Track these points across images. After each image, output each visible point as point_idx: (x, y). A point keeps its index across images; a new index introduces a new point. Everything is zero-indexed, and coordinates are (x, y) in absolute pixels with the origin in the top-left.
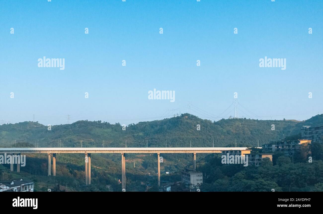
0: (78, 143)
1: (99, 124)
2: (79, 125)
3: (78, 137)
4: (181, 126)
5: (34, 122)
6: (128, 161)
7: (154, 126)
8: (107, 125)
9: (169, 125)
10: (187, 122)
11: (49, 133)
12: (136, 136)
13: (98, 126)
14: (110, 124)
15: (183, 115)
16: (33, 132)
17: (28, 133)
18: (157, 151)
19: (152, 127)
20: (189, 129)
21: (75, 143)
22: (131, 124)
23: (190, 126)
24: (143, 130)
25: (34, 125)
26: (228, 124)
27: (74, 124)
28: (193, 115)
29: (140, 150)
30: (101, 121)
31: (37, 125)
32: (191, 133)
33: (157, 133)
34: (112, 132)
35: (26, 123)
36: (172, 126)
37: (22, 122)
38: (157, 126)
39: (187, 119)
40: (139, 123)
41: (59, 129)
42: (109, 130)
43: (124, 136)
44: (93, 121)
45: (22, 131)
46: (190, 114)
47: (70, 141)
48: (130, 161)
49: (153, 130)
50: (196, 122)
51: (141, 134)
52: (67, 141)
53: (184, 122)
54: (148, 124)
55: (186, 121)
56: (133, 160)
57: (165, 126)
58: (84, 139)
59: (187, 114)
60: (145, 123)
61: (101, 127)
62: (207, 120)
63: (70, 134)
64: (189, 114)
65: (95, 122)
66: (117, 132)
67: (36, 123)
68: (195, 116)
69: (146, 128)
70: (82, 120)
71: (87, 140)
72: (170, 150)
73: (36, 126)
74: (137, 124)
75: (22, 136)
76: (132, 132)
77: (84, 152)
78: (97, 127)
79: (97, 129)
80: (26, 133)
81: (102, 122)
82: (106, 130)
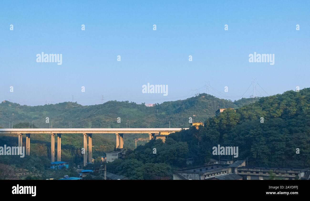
0: (104, 122)
1: (126, 105)
2: (108, 105)
3: (106, 116)
4: (197, 106)
5: (72, 102)
6: (141, 139)
7: (176, 106)
8: (134, 105)
9: (187, 105)
10: (203, 102)
11: (85, 113)
12: (159, 115)
13: (125, 105)
14: (137, 104)
15: (201, 95)
16: (70, 112)
17: (66, 113)
18: (115, 131)
19: (174, 107)
20: (203, 109)
21: (101, 123)
22: (156, 104)
23: (206, 106)
24: (166, 110)
25: (72, 105)
26: (245, 103)
27: (105, 104)
28: (210, 94)
29: (100, 130)
30: (128, 101)
31: (76, 105)
32: (205, 113)
33: (177, 112)
34: (137, 112)
35: (65, 104)
36: (189, 105)
37: (62, 103)
38: (178, 106)
39: (204, 99)
40: (164, 103)
41: (92, 109)
42: (135, 110)
43: (148, 115)
44: (121, 101)
45: (61, 111)
46: (208, 94)
47: (98, 121)
48: (143, 139)
49: (174, 109)
50: (212, 101)
51: (163, 113)
52: (95, 120)
53: (200, 102)
54: (171, 104)
55: (202, 100)
56: (145, 139)
57: (184, 106)
58: (110, 119)
59: (204, 94)
60: (168, 102)
61: (128, 107)
62: (224, 100)
63: (99, 114)
64: (206, 94)
65: (123, 102)
66: (142, 111)
67: (75, 104)
68: (212, 96)
69: (169, 108)
70: (112, 101)
71: (113, 119)
72: (127, 131)
73: (74, 106)
74: (162, 104)
75: (60, 116)
76: (156, 111)
77: (50, 133)
78: (124, 107)
79: (124, 109)
80: (64, 113)
81: (130, 102)
82: (132, 110)
